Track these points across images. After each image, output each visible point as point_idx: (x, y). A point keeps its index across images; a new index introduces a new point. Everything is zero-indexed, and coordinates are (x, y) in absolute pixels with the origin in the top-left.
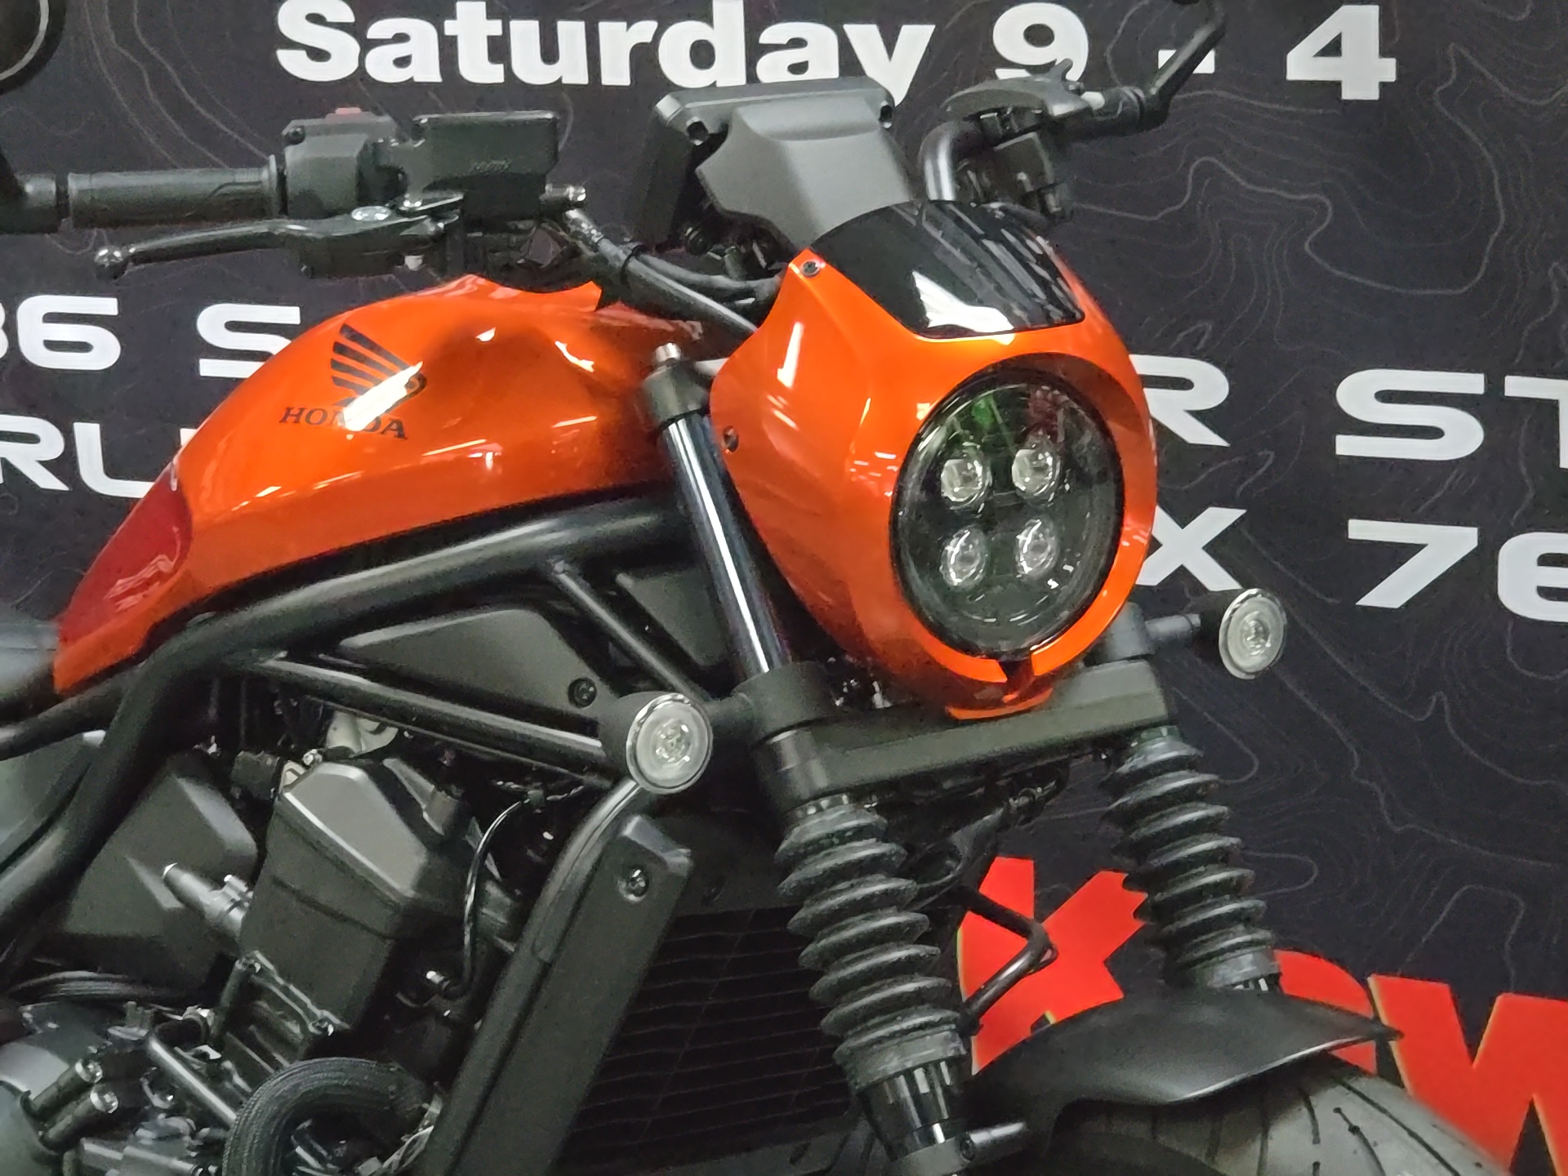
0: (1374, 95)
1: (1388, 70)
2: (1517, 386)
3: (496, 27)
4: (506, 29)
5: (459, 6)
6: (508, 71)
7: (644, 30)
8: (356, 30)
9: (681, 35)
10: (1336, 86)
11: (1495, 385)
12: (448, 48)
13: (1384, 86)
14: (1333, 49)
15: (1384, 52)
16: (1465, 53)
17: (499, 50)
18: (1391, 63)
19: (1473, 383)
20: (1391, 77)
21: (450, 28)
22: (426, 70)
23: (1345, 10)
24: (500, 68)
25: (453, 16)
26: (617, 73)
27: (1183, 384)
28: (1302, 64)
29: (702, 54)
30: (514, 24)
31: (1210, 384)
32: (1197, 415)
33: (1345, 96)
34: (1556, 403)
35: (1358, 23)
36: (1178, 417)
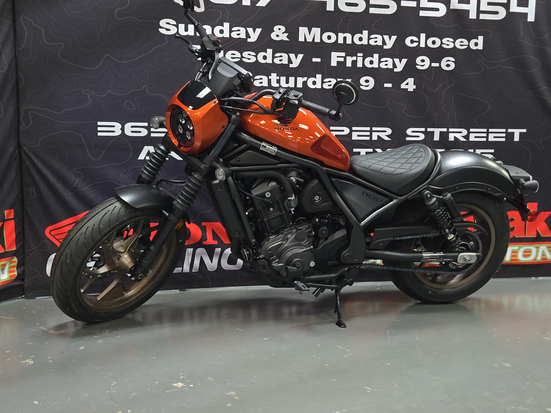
0: (412, 90)
1: (415, 87)
2: (429, 130)
3: (278, 78)
4: (280, 78)
5: (272, 74)
6: (280, 85)
7: (305, 79)
8: (253, 77)
9: (311, 79)
10: (407, 89)
11: (426, 129)
12: (269, 81)
13: (414, 89)
14: (407, 84)
15: (414, 85)
16: (424, 84)
17: (278, 81)
18: (415, 86)
19: (423, 129)
20: (415, 88)
21: (270, 77)
22: (265, 84)
23: (409, 79)
24: (278, 84)
25: (271, 76)
26: (300, 85)
27: (385, 131)
28: (403, 86)
29: (314, 83)
30: (281, 77)
31: (389, 131)
32: (387, 136)
33: (408, 90)
34: (434, 132)
35: (411, 80)
36: (384, 136)
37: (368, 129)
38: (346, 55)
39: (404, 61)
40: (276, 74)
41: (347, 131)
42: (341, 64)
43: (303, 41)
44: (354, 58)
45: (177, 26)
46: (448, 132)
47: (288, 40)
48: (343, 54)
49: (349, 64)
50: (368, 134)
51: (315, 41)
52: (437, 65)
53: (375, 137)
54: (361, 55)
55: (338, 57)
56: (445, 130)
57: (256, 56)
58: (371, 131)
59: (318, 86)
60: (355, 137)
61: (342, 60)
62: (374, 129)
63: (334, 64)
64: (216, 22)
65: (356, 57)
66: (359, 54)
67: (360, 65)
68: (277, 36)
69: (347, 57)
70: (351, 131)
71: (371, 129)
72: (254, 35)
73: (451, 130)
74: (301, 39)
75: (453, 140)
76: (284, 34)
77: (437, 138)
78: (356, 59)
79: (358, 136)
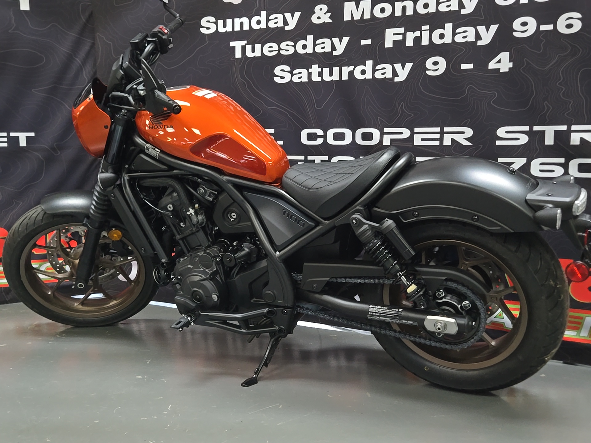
0: (508, 71)
1: (511, 65)
2: (536, 128)
3: (320, 70)
4: (322, 70)
5: (313, 65)
6: (322, 78)
7: (351, 68)
8: (291, 72)
9: (360, 68)
10: (499, 69)
11: (531, 128)
12: (310, 74)
13: (509, 68)
14: (499, 62)
15: (510, 62)
16: (527, 60)
17: (320, 74)
18: (512, 63)
19: (527, 128)
21: (310, 70)
22: (305, 79)
23: (502, 53)
24: (320, 78)
25: (311, 68)
26: (345, 77)
27: (463, 133)
28: (492, 65)
29: (363, 72)
30: (324, 69)
31: (469, 132)
32: (466, 139)
33: (501, 71)
34: (545, 131)
35: (505, 56)
36: (461, 139)
37: (438, 129)
38: (406, 31)
39: (494, 28)
40: (317, 65)
41: (406, 133)
42: (399, 44)
43: (350, 19)
44: (417, 33)
45: (216, 23)
46: (569, 132)
47: (331, 21)
48: (402, 30)
49: (410, 43)
50: (438, 136)
51: (364, 18)
52: (550, 27)
53: (447, 141)
54: (427, 27)
55: (394, 34)
56: (564, 128)
57: (295, 46)
58: (442, 133)
59: (369, 76)
60: (418, 141)
61: (400, 37)
62: (446, 129)
63: (389, 44)
64: (253, 12)
65: (419, 32)
66: (424, 28)
67: (425, 42)
68: (319, 18)
69: (407, 33)
70: (413, 133)
71: (442, 129)
72: (293, 21)
73: (574, 128)
74: (347, 18)
75: (578, 143)
76: (326, 14)
77: (549, 140)
78: (419, 35)
79: (423, 140)
